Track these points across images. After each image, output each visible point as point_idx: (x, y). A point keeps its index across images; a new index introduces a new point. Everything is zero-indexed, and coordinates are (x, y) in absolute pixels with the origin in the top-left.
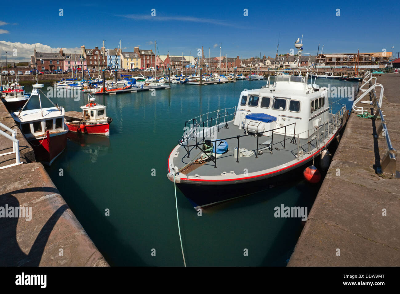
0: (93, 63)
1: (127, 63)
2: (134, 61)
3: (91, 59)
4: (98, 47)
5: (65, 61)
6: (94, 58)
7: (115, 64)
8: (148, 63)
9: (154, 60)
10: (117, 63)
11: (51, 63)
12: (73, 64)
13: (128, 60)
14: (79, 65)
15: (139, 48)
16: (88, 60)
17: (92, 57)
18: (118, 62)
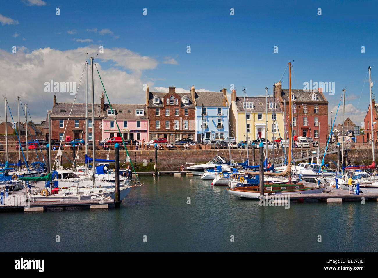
0: (163, 126)
1: (248, 126)
2: (266, 120)
3: (159, 115)
4: (175, 88)
5: (105, 121)
6: (165, 113)
7: (216, 130)
8: (306, 124)
9: (324, 115)
10: (219, 125)
11: (77, 125)
12: (120, 128)
13: (248, 117)
14: (131, 131)
15: (281, 86)
16: (151, 118)
17: (161, 112)
18: (222, 123)
